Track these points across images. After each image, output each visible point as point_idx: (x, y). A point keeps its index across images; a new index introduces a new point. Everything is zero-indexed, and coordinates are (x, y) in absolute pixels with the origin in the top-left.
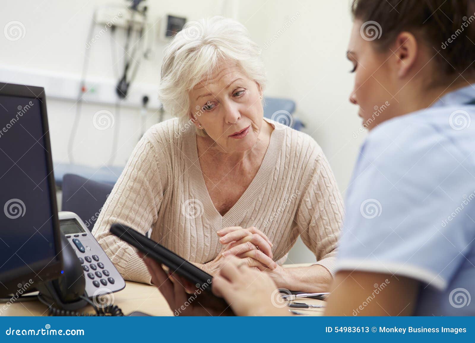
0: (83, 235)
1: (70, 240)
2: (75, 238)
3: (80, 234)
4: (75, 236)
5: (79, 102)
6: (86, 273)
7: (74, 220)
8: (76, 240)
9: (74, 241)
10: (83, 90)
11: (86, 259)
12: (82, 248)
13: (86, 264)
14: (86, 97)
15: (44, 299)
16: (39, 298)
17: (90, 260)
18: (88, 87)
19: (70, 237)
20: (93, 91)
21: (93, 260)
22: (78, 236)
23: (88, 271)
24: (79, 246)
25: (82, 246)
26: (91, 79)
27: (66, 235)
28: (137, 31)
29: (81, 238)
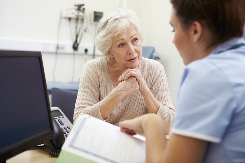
0: (62, 117)
1: (57, 120)
2: (59, 119)
3: (61, 117)
4: (59, 118)
5: (56, 53)
6: (65, 135)
7: (58, 110)
8: (59, 120)
9: (58, 120)
10: (58, 48)
11: (64, 128)
12: (62, 123)
13: (65, 130)
14: (59, 51)
15: (47, 148)
16: (44, 147)
17: (66, 129)
18: (60, 46)
19: (56, 118)
20: (62, 48)
21: (67, 129)
22: (60, 118)
23: (65, 134)
24: (61, 122)
25: (62, 122)
26: (61, 43)
27: (55, 118)
28: (81, 20)
29: (61, 119)
